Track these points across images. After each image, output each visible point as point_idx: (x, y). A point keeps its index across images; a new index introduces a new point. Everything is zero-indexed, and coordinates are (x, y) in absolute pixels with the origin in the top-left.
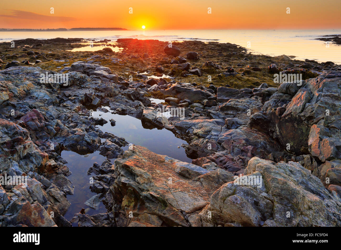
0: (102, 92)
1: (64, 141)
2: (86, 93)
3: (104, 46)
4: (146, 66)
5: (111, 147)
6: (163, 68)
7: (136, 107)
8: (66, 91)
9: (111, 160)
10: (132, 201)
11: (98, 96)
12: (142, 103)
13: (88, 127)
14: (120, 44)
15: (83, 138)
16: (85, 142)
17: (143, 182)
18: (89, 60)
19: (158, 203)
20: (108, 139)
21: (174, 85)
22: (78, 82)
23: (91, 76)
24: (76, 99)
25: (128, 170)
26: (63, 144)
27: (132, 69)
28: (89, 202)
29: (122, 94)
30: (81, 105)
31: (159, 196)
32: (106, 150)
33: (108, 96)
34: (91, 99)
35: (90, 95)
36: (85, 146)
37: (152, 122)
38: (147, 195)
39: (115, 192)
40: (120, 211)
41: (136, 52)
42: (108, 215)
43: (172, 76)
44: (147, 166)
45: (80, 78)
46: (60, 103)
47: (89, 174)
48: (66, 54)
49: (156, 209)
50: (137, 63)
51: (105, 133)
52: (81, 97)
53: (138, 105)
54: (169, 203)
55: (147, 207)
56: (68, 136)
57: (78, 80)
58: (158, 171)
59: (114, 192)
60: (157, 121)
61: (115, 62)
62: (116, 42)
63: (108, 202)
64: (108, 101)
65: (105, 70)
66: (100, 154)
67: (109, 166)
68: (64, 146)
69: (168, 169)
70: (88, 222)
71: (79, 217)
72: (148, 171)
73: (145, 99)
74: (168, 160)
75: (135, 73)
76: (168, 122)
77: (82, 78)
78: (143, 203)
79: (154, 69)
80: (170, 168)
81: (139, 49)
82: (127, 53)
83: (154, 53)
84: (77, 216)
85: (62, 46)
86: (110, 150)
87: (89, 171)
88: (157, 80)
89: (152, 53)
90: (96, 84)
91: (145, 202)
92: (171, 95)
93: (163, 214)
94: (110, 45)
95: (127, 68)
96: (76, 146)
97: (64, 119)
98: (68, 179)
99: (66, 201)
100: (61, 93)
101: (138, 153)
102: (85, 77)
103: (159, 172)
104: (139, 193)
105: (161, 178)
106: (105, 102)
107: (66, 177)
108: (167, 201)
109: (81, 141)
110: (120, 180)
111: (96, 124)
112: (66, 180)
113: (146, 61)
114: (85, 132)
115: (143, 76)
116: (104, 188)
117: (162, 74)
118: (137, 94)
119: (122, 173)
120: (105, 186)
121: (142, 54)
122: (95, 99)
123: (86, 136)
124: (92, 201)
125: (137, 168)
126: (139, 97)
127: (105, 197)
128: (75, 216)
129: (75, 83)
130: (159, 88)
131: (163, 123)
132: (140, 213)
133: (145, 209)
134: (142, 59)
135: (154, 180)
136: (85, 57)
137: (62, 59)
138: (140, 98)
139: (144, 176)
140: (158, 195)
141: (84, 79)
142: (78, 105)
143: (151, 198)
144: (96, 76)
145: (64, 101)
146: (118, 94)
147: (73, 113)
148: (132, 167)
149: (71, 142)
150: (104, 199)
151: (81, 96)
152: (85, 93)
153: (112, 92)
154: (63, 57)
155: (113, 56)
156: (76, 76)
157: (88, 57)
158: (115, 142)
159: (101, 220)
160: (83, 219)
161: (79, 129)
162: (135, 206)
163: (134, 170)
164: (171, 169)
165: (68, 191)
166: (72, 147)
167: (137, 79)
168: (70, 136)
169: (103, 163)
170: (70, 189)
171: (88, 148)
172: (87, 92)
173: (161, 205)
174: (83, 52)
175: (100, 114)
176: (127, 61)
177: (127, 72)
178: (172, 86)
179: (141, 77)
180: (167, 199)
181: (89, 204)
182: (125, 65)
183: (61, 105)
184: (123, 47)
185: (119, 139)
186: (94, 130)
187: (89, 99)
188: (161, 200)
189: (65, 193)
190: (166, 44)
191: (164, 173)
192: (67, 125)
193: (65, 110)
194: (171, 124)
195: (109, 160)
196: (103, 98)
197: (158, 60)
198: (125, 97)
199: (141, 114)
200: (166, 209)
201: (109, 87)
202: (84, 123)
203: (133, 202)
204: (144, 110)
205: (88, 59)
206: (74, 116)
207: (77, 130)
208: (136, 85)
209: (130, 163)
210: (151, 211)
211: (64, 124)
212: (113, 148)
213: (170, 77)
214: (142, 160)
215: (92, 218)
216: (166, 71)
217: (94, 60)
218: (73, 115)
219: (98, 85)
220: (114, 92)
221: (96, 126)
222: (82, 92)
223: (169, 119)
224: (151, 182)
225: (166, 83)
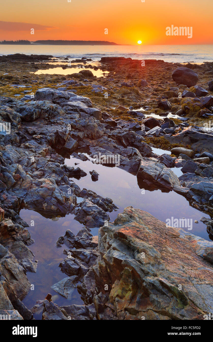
0: (80, 131)
1: (24, 195)
2: (57, 131)
3: (82, 67)
4: (143, 99)
5: (92, 210)
6: (169, 103)
7: (130, 156)
8: (30, 126)
9: (91, 229)
10: (128, 289)
11: (73, 136)
12: (138, 151)
13: (60, 179)
14: (105, 65)
15: (53, 193)
16: (55, 200)
17: (148, 261)
18: (60, 87)
19: (172, 297)
20: (87, 198)
21: (186, 129)
22: (47, 115)
23: (64, 108)
24: (42, 138)
25: (123, 241)
26: (23, 200)
27: (122, 103)
28: (58, 287)
29: (109, 137)
30: (50, 147)
31: (173, 286)
32: (85, 214)
33: (88, 137)
34: (64, 139)
35: (63, 134)
36: (54, 205)
37: (154, 180)
38: (154, 281)
39: (100, 273)
40: (107, 304)
41: (129, 77)
42: (87, 309)
43: (184, 116)
44: (152, 239)
45: (50, 109)
46: (21, 142)
47: (59, 246)
48: (28, 78)
49: (168, 307)
50: (130, 93)
51: (84, 189)
52: (51, 136)
53: (133, 154)
54: (190, 299)
55: (153, 301)
56: (31, 188)
57: (47, 111)
58: (170, 249)
59: (98, 274)
60: (163, 180)
61: (97, 91)
62: (100, 62)
63: (86, 290)
64: (88, 144)
65: (83, 102)
66: (75, 219)
67: (88, 237)
68: (25, 203)
69: (185, 249)
70: (57, 315)
71: (44, 305)
72: (154, 246)
73: (144, 146)
74: (185, 236)
75: (126, 108)
76: (179, 183)
77: (52, 109)
78: (146, 294)
79: (155, 104)
80: (188, 247)
81: (133, 74)
82: (114, 79)
83: (155, 81)
84: (40, 304)
85: (23, 66)
86: (91, 215)
87: (59, 242)
88: (160, 120)
89: (152, 80)
90: (71, 118)
91: (151, 293)
92: (182, 144)
93: (181, 315)
94: (90, 66)
95: (114, 100)
96: (41, 203)
97: (26, 164)
98: (29, 249)
99: (25, 280)
100: (23, 128)
101: (138, 219)
102: (56, 108)
103: (171, 251)
104: (140, 277)
105: (176, 261)
106: (84, 146)
107: (26, 246)
108: (187, 296)
109: (49, 197)
110: (110, 255)
111: (70, 176)
112: (27, 250)
113: (143, 91)
114: (56, 186)
115: (138, 113)
116: (80, 269)
117: (168, 112)
118: (131, 138)
119: (114, 245)
120: (82, 265)
121: (138, 81)
122: (69, 140)
123: (57, 191)
124: (63, 285)
125: (137, 240)
126: (134, 142)
127: (81, 282)
128: (37, 303)
129: (43, 116)
130: (163, 133)
131: (172, 183)
132: (140, 310)
133: (149, 304)
134: (136, 88)
135: (164, 261)
136: (54, 82)
137: (22, 84)
138: (135, 144)
139: (150, 253)
140: (172, 283)
141: (55, 111)
142: (45, 147)
143: (161, 287)
144: (72, 108)
145: (27, 140)
146: (103, 136)
147: (38, 157)
148: (130, 236)
149: (35, 197)
150: (80, 284)
151: (50, 134)
152: (55, 131)
153: (94, 131)
154: (24, 81)
155: (94, 83)
156: (44, 105)
157: (58, 82)
158: (98, 203)
159: (76, 315)
160: (49, 309)
161: (46, 180)
162: (133, 297)
163: (133, 242)
164: (190, 249)
165: (29, 266)
166: (35, 205)
167: (129, 117)
168: (34, 188)
169: (80, 232)
170: (31, 263)
171: (58, 209)
172: (59, 129)
173: (177, 301)
174: (51, 76)
175: (76, 163)
176: (115, 90)
177: (114, 107)
178: (184, 131)
179: (134, 114)
180: (187, 292)
181: (58, 289)
182: (112, 96)
183: (22, 145)
184: (108, 70)
185: (103, 200)
186: (68, 184)
187: (61, 139)
188: (176, 292)
189: (25, 268)
190: (175, 66)
191: (180, 253)
192: (31, 174)
193: (27, 152)
194: (184, 185)
195: (88, 229)
196: (81, 140)
197: (161, 90)
198: (113, 140)
199: (137, 167)
200: (185, 309)
201: (91, 124)
202: (54, 172)
203: (130, 290)
204: (142, 161)
205: (58, 85)
206: (41, 161)
207: (45, 182)
208: (128, 125)
209: (128, 231)
210: (159, 308)
211: (26, 172)
212: (95, 211)
213: (179, 117)
214: (144, 229)
215: (63, 309)
216: (174, 108)
217: (67, 86)
218: (38, 160)
219: (74, 120)
220: (98, 132)
221: (70, 179)
222: (52, 129)
223: (180, 179)
224: (159, 263)
225: (173, 125)
